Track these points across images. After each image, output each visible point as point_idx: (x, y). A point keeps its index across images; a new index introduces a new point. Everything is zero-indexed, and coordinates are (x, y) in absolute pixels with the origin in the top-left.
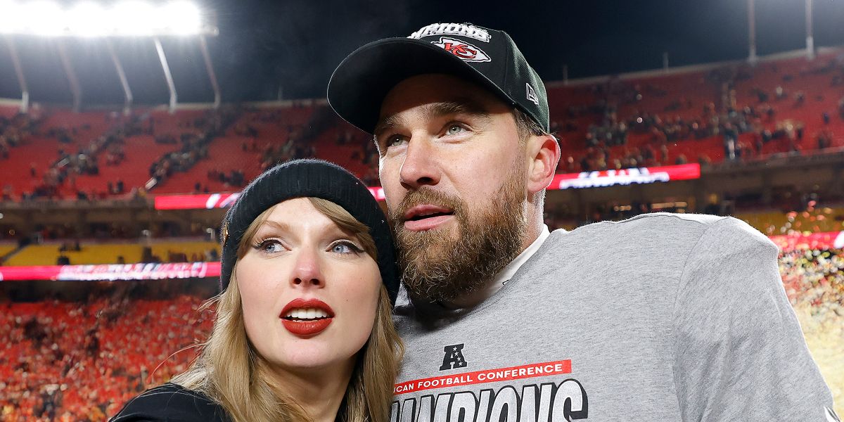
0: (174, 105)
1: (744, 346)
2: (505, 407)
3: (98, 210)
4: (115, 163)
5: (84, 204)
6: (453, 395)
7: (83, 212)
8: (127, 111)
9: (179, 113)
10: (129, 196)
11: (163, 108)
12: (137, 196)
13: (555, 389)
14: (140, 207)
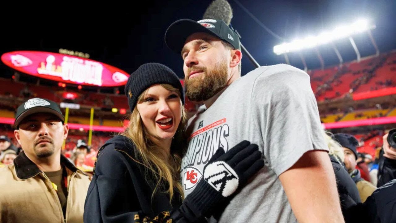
0: (359, 59)
1: (279, 105)
2: (209, 136)
3: (332, 103)
4: (337, 85)
5: (327, 102)
6: (198, 136)
7: (327, 105)
8: (341, 66)
9: (362, 62)
10: (343, 97)
11: (355, 61)
12: (346, 97)
13: (221, 128)
14: (347, 100)
